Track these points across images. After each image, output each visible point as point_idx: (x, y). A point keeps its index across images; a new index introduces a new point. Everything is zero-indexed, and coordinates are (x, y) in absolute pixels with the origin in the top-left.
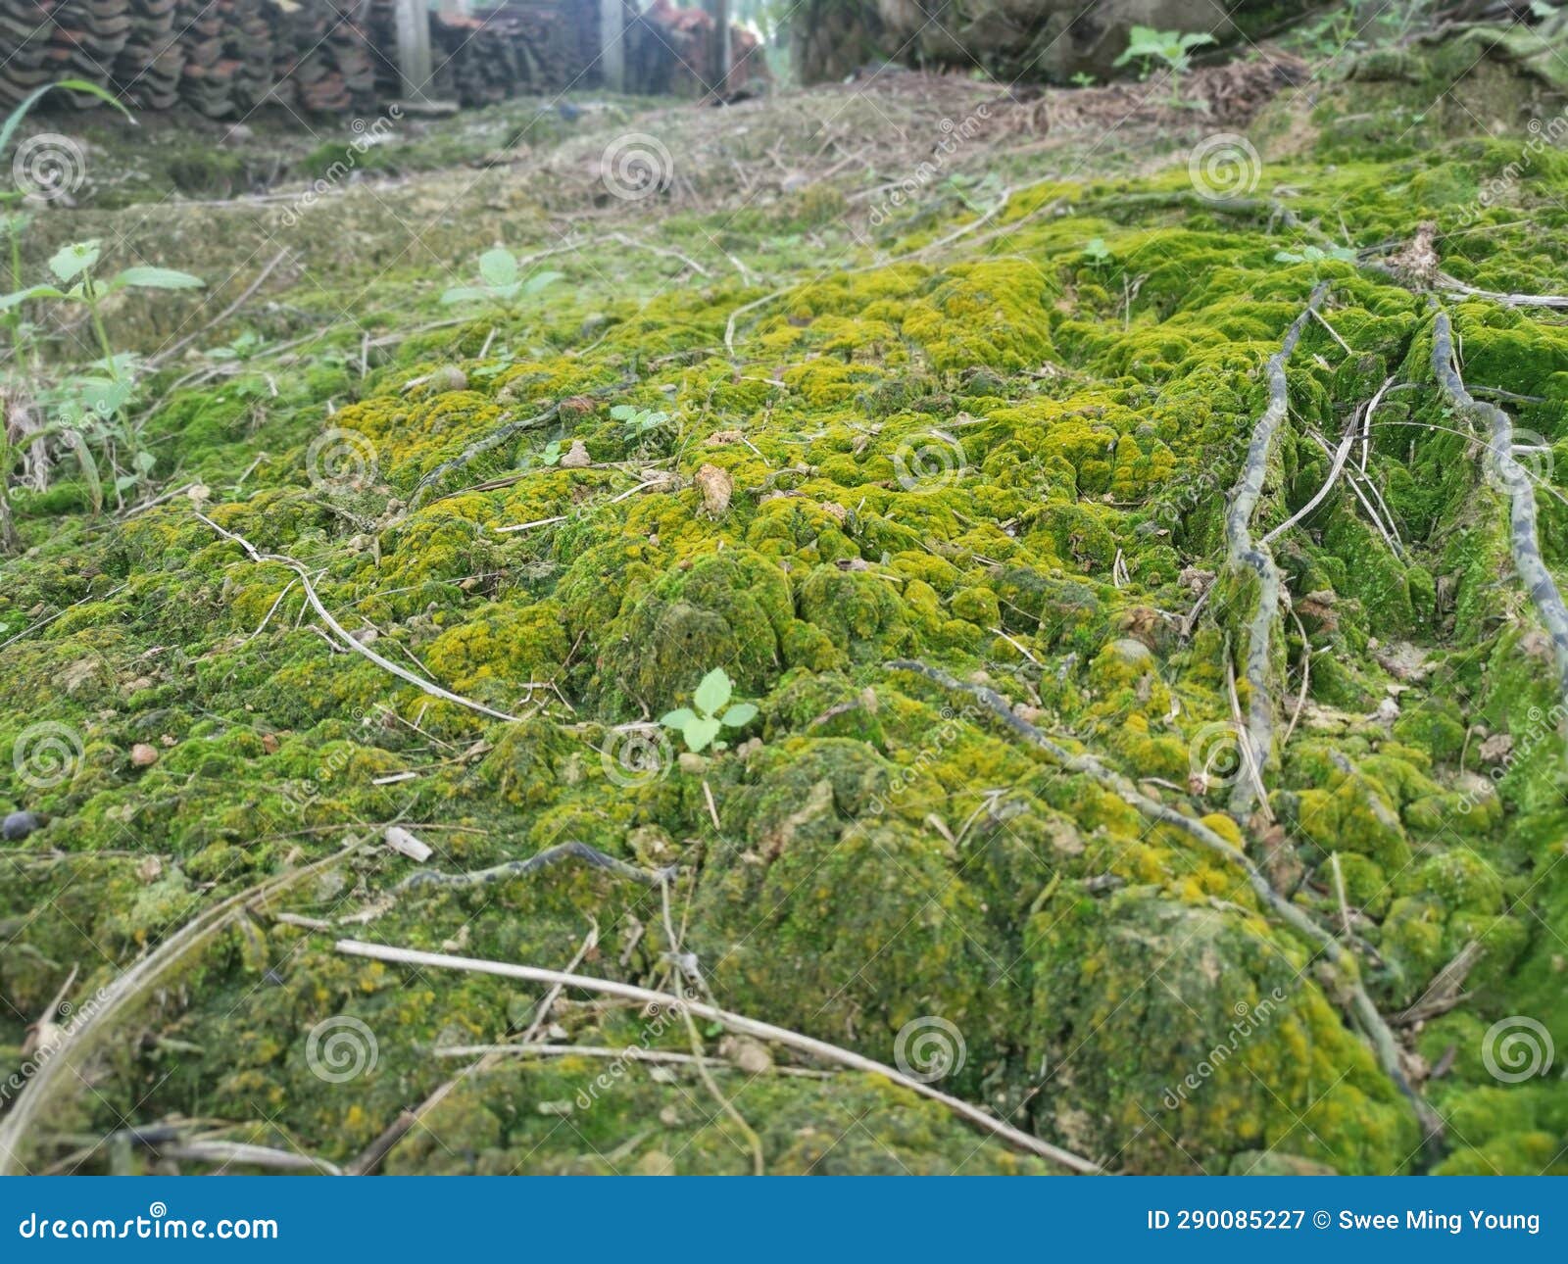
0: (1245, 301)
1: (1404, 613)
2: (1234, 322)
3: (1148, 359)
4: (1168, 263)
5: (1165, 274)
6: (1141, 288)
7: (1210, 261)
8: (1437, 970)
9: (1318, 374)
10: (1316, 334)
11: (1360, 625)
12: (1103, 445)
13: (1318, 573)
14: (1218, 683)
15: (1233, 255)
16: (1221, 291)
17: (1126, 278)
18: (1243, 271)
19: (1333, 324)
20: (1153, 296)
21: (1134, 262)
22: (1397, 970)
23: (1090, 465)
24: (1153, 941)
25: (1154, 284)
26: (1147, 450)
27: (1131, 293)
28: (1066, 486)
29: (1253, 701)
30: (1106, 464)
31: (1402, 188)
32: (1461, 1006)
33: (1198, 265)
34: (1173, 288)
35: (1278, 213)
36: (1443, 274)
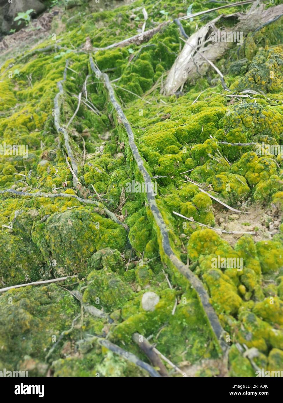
0: (54, 70)
1: (103, 126)
2: (52, 77)
3: (36, 93)
4: (35, 69)
5: (35, 72)
6: (32, 77)
7: (44, 64)
8: (120, 196)
9: (73, 81)
10: (69, 72)
11: (95, 133)
12: (30, 118)
13: (83, 126)
14: (64, 160)
15: (49, 61)
16: (49, 70)
17: (27, 76)
18: (52, 64)
19: (72, 68)
20: (36, 78)
21: (27, 72)
22: (112, 201)
23: (29, 124)
24: (58, 224)
25: (34, 75)
26: (40, 115)
27: (30, 79)
28: (25, 132)
29: (72, 161)
30: (32, 123)
31: (80, 31)
32: (126, 201)
33: (42, 66)
34: (39, 74)
35: (56, 47)
36: (94, 48)
